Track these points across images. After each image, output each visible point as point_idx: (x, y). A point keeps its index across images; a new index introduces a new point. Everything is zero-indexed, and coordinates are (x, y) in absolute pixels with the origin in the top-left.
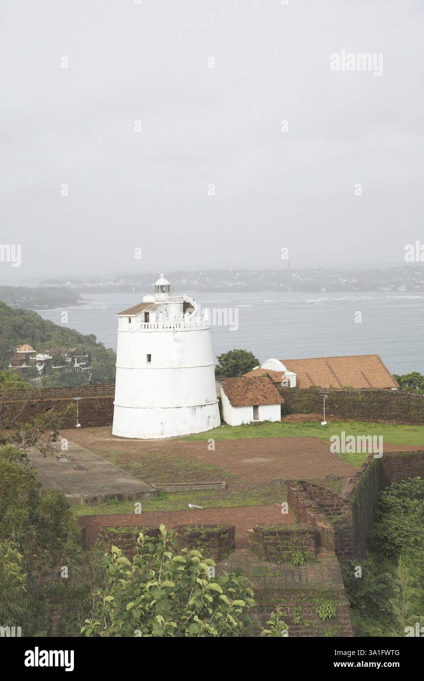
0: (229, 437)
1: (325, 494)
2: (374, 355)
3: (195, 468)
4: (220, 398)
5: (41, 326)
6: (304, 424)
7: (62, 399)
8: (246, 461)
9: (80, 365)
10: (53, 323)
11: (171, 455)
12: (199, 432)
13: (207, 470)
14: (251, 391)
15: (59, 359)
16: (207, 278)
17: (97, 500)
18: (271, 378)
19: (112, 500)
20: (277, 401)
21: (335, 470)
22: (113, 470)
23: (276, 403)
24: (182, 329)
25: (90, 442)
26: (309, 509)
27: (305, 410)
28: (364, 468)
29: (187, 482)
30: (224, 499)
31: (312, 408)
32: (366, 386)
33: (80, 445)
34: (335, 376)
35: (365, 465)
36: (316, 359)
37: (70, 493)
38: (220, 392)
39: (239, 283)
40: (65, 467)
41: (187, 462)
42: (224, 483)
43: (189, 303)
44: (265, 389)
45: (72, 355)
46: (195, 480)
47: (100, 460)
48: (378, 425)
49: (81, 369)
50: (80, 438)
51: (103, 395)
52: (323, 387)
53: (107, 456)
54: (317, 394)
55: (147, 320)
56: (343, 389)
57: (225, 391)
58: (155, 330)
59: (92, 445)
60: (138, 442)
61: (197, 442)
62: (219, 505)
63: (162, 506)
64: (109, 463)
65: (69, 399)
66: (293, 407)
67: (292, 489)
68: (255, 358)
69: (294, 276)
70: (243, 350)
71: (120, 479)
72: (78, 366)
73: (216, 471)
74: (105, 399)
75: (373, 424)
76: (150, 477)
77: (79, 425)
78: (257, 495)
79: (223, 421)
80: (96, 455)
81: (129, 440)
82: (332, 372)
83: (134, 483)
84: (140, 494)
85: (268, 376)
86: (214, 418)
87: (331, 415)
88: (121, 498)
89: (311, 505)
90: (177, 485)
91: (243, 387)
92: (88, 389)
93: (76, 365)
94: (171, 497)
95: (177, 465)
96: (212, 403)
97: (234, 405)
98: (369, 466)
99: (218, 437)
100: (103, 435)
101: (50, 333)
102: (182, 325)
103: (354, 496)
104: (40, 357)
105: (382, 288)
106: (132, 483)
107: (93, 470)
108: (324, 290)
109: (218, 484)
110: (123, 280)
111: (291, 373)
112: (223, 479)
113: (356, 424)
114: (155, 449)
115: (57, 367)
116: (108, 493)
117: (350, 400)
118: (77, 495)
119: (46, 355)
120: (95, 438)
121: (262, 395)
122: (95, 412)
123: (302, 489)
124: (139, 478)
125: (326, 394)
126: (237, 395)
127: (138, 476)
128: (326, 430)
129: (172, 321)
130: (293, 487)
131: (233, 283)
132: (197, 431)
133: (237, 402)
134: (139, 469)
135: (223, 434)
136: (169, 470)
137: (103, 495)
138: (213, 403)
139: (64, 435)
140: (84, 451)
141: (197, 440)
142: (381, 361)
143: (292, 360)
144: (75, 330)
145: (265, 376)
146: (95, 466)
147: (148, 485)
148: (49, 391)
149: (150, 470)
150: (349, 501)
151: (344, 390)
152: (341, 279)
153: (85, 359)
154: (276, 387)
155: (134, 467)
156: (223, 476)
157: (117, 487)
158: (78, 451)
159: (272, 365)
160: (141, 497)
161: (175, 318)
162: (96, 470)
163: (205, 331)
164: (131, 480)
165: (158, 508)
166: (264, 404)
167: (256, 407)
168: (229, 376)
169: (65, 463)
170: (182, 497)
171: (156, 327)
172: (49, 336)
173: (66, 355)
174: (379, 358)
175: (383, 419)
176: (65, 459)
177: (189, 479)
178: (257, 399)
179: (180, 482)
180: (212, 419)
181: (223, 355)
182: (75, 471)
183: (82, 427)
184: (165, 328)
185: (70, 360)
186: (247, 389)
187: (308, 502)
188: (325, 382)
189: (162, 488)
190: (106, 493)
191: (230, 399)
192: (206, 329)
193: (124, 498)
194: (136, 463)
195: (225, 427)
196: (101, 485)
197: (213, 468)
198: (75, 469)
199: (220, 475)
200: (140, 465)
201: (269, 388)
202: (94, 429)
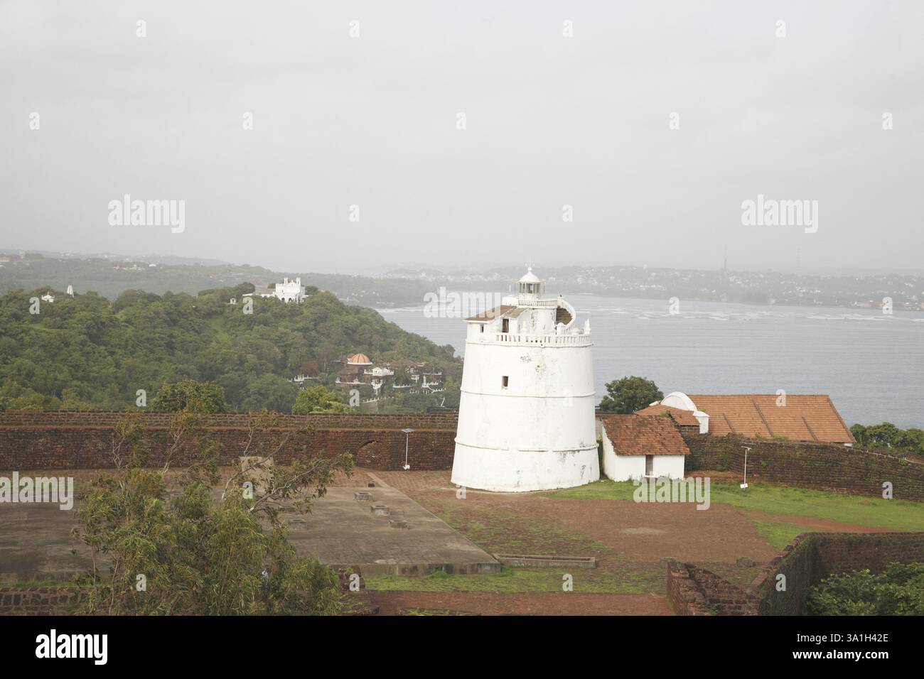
0: (610, 497)
1: (721, 584)
2: (822, 396)
3: (557, 536)
4: (600, 442)
5: (381, 330)
6: (716, 486)
7: (387, 430)
8: (629, 531)
9: (430, 386)
10: (398, 327)
11: (527, 515)
12: (568, 486)
13: (573, 540)
14: (644, 435)
15: (402, 376)
16: (611, 278)
17: (417, 570)
18: (673, 419)
19: (438, 572)
20: (679, 451)
21: (751, 551)
22: (445, 530)
23: (678, 453)
24: (552, 343)
25: (421, 490)
26: (692, 605)
27: (719, 467)
28: (787, 552)
29: (544, 554)
30: (591, 581)
31: (730, 463)
32: (808, 438)
33: (406, 493)
34: (764, 422)
35: (790, 548)
36: (739, 396)
37: (383, 558)
38: (601, 434)
39: (654, 286)
40: (380, 522)
41: (548, 527)
42: (593, 560)
43: (565, 310)
44: (664, 433)
45: (420, 371)
46: (554, 552)
47: (428, 515)
48: (822, 493)
49: (431, 391)
50: (408, 485)
51: (443, 428)
52: (746, 435)
53: (440, 511)
54: (737, 444)
55: (505, 330)
56: (774, 440)
57: (608, 433)
58: (515, 344)
59: (423, 495)
60: (484, 495)
61: (563, 499)
62: (583, 589)
63: (505, 585)
64: (441, 520)
65: (397, 430)
66: (703, 460)
67: (673, 574)
68: (658, 390)
69: (732, 280)
70: (643, 378)
71: (452, 544)
72: (428, 387)
73: (585, 541)
74: (445, 434)
75: (814, 492)
76: (494, 543)
77: (407, 467)
78: (637, 579)
79: (603, 474)
80: (424, 509)
81: (472, 491)
82: (761, 415)
83: (470, 550)
84: (476, 566)
85: (670, 415)
86: (591, 468)
87: (755, 475)
88: (450, 569)
89: (695, 599)
90: (529, 558)
91: (634, 429)
92: (423, 419)
93: (425, 385)
94: (519, 574)
95: (533, 529)
96: (588, 448)
97: (620, 452)
98: (795, 550)
99: (594, 495)
100: (440, 482)
101: (393, 340)
102: (553, 339)
103: (764, 591)
104: (378, 372)
105: (856, 303)
106: (467, 550)
107: (417, 529)
108: (773, 301)
109: (585, 560)
110: (497, 274)
111: (702, 414)
112: (593, 554)
113: (790, 490)
114: (505, 506)
115: (399, 387)
116: (433, 562)
117: (783, 456)
118: (392, 562)
119: (385, 370)
120: (427, 486)
121: (659, 441)
122: (431, 451)
123: (687, 576)
124: (480, 544)
125: (749, 446)
126: (624, 440)
127: (478, 542)
128: (746, 496)
129: (539, 333)
130: (674, 571)
131: (646, 286)
132: (566, 486)
133: (624, 449)
134: (480, 531)
135: (600, 492)
136: (520, 536)
137: (426, 564)
138: (591, 447)
139: (386, 479)
140: (410, 502)
141: (565, 497)
142: (831, 405)
143: (705, 396)
144: (426, 338)
145: (665, 416)
146: (420, 523)
147: (489, 555)
148: (371, 419)
149: (495, 535)
150: (754, 597)
151: (775, 442)
152: (798, 288)
153: (437, 378)
154: (680, 432)
155: (474, 529)
156: (594, 550)
157: (447, 554)
158: (401, 502)
159: (677, 401)
160: (477, 570)
161: (544, 328)
162: (421, 529)
163: (584, 348)
164: (467, 546)
165: (499, 587)
166: (662, 454)
167: (649, 458)
168: (620, 412)
169: (383, 517)
170: (533, 574)
171: (517, 339)
172: (390, 344)
173: (412, 371)
174: (829, 400)
175: (830, 486)
176: (382, 512)
177: (546, 550)
178: (652, 447)
179: (534, 554)
180: (587, 470)
181: (614, 382)
182: (392, 529)
183: (412, 469)
184: (530, 340)
185: (417, 378)
186: (639, 432)
187: (692, 594)
188: (749, 428)
189: (507, 561)
190: (430, 562)
191: (614, 444)
192: (586, 347)
193: (454, 569)
194: (478, 523)
195: (605, 483)
196: (425, 551)
197: (581, 538)
198: (394, 526)
199: (590, 548)
200: (482, 526)
201: (669, 433)
202: (429, 473)
